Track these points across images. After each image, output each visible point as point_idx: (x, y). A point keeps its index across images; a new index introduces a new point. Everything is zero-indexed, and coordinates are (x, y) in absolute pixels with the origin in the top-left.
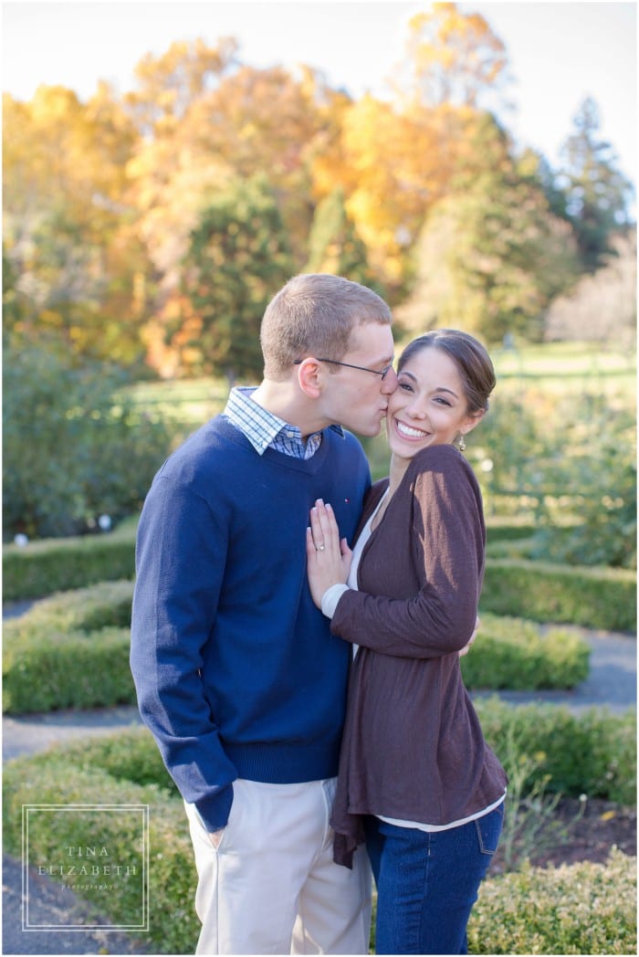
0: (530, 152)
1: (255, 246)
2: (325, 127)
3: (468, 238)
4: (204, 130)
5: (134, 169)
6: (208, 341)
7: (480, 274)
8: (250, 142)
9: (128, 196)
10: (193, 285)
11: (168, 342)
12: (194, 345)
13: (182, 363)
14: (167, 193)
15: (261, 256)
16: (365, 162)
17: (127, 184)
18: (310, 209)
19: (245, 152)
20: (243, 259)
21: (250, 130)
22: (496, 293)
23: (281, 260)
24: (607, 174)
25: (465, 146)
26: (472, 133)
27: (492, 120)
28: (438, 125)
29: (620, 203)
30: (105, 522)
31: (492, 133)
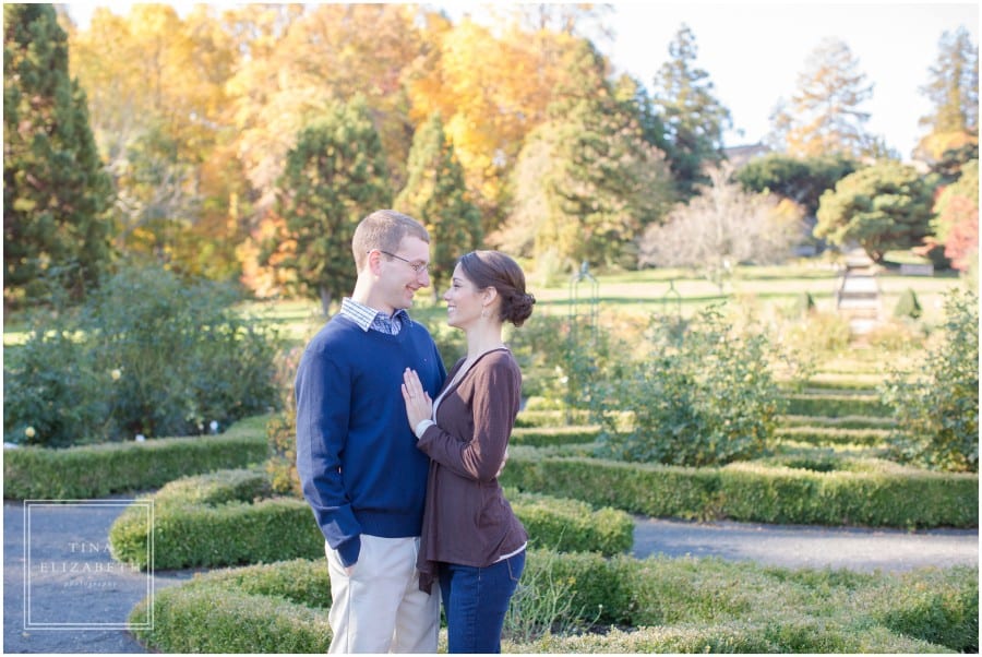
0: (625, 78)
1: (352, 169)
2: (424, 51)
3: (564, 163)
4: (303, 50)
5: (231, 87)
6: (304, 261)
7: (575, 198)
8: (348, 64)
9: (225, 115)
10: (290, 206)
11: (264, 262)
12: (288, 266)
13: (277, 283)
14: (265, 112)
15: (357, 179)
16: (463, 86)
17: (224, 102)
18: (409, 131)
19: (343, 73)
20: (340, 180)
21: (349, 51)
22: (590, 218)
23: (378, 182)
24: (704, 102)
25: (562, 72)
26: (569, 58)
27: (590, 47)
28: (535, 50)
29: (715, 131)
30: (214, 425)
31: (589, 60)
